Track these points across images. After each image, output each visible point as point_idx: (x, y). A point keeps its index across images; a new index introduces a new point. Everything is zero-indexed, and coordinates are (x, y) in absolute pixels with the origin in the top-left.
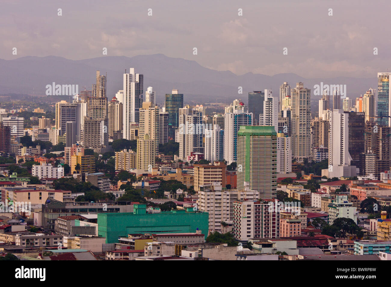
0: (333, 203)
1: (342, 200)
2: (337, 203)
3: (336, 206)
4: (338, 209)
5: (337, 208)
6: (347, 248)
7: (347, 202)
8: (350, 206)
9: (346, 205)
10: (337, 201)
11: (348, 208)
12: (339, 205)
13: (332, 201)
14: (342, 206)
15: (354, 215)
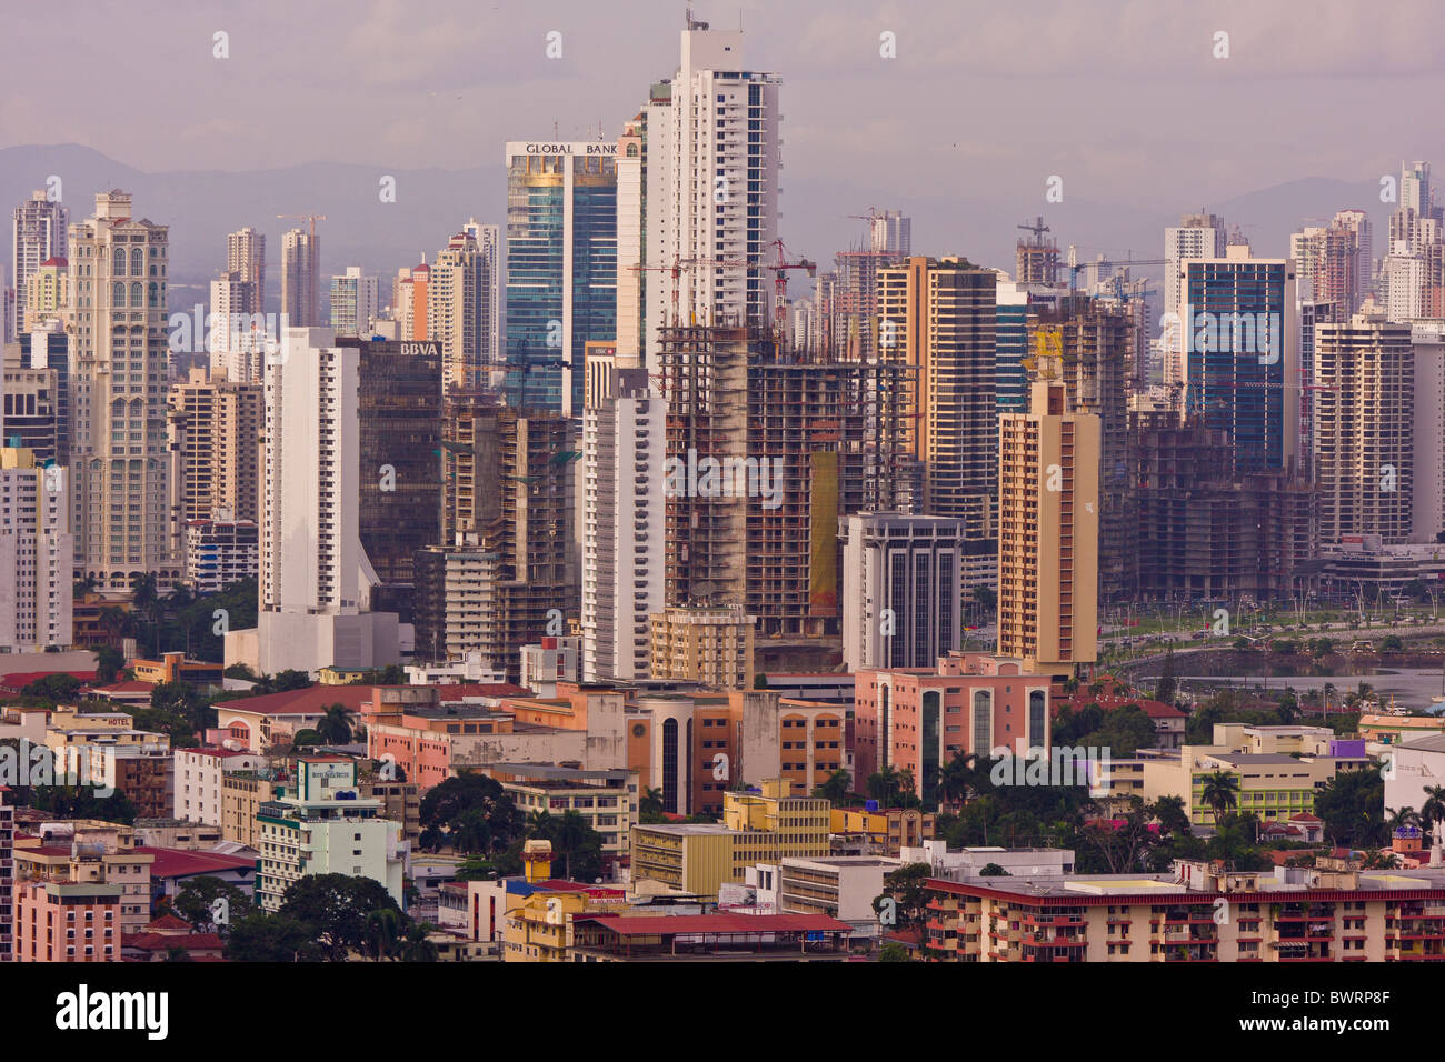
0: (284, 800)
1: (325, 783)
2: (300, 802)
3: (296, 815)
4: (308, 833)
5: (304, 826)
7: (351, 796)
8: (368, 813)
9: (349, 813)
10: (302, 789)
11: (356, 825)
12: (310, 810)
13: (278, 792)
14: (326, 813)
15: (389, 863)
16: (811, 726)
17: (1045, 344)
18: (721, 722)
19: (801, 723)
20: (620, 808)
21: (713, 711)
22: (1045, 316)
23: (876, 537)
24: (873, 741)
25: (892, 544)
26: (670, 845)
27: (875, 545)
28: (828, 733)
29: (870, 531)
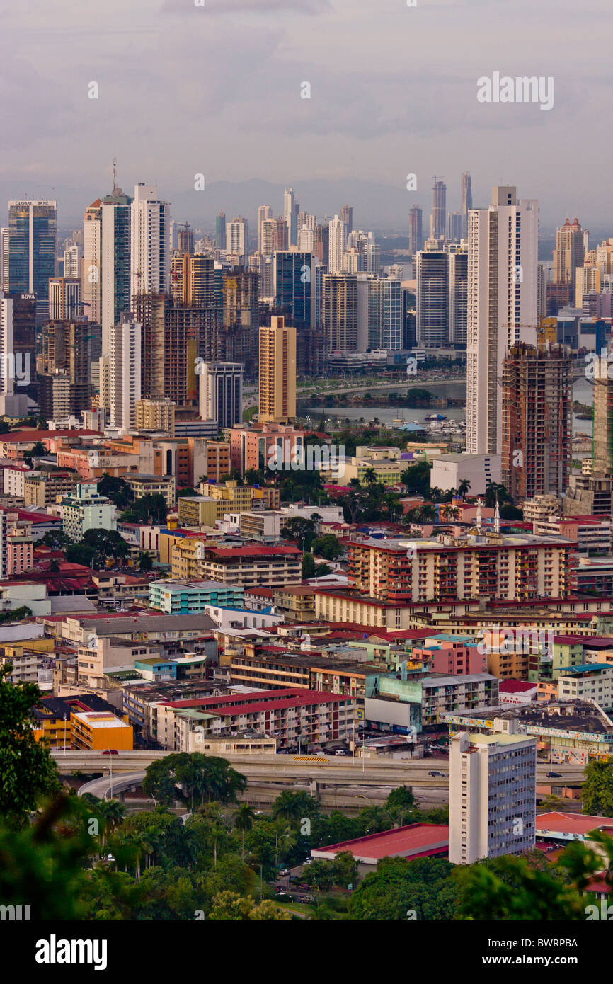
0: (71, 497)
1: (87, 491)
2: (78, 498)
3: (77, 503)
4: (83, 510)
5: (81, 508)
6: (128, 591)
7: (96, 496)
8: (103, 502)
9: (97, 502)
10: (78, 494)
11: (100, 507)
12: (82, 501)
13: (70, 495)
14: (87, 503)
15: (112, 520)
16: (218, 451)
17: (230, 283)
18: (186, 450)
19: (215, 450)
20: (169, 489)
21: (183, 446)
22: (229, 274)
23: (212, 371)
24: (239, 456)
25: (218, 374)
26: (193, 505)
27: (212, 374)
28: (224, 454)
29: (210, 369)
